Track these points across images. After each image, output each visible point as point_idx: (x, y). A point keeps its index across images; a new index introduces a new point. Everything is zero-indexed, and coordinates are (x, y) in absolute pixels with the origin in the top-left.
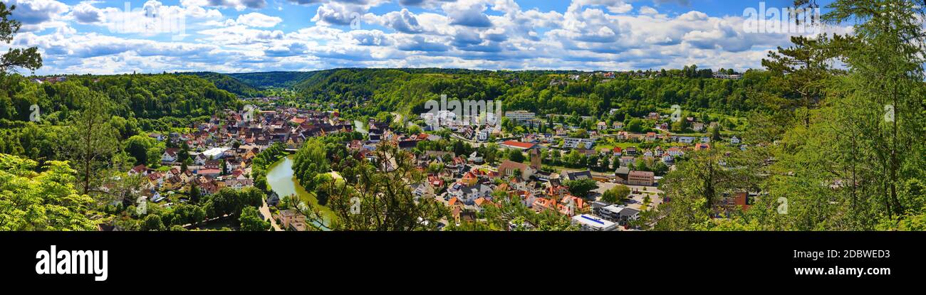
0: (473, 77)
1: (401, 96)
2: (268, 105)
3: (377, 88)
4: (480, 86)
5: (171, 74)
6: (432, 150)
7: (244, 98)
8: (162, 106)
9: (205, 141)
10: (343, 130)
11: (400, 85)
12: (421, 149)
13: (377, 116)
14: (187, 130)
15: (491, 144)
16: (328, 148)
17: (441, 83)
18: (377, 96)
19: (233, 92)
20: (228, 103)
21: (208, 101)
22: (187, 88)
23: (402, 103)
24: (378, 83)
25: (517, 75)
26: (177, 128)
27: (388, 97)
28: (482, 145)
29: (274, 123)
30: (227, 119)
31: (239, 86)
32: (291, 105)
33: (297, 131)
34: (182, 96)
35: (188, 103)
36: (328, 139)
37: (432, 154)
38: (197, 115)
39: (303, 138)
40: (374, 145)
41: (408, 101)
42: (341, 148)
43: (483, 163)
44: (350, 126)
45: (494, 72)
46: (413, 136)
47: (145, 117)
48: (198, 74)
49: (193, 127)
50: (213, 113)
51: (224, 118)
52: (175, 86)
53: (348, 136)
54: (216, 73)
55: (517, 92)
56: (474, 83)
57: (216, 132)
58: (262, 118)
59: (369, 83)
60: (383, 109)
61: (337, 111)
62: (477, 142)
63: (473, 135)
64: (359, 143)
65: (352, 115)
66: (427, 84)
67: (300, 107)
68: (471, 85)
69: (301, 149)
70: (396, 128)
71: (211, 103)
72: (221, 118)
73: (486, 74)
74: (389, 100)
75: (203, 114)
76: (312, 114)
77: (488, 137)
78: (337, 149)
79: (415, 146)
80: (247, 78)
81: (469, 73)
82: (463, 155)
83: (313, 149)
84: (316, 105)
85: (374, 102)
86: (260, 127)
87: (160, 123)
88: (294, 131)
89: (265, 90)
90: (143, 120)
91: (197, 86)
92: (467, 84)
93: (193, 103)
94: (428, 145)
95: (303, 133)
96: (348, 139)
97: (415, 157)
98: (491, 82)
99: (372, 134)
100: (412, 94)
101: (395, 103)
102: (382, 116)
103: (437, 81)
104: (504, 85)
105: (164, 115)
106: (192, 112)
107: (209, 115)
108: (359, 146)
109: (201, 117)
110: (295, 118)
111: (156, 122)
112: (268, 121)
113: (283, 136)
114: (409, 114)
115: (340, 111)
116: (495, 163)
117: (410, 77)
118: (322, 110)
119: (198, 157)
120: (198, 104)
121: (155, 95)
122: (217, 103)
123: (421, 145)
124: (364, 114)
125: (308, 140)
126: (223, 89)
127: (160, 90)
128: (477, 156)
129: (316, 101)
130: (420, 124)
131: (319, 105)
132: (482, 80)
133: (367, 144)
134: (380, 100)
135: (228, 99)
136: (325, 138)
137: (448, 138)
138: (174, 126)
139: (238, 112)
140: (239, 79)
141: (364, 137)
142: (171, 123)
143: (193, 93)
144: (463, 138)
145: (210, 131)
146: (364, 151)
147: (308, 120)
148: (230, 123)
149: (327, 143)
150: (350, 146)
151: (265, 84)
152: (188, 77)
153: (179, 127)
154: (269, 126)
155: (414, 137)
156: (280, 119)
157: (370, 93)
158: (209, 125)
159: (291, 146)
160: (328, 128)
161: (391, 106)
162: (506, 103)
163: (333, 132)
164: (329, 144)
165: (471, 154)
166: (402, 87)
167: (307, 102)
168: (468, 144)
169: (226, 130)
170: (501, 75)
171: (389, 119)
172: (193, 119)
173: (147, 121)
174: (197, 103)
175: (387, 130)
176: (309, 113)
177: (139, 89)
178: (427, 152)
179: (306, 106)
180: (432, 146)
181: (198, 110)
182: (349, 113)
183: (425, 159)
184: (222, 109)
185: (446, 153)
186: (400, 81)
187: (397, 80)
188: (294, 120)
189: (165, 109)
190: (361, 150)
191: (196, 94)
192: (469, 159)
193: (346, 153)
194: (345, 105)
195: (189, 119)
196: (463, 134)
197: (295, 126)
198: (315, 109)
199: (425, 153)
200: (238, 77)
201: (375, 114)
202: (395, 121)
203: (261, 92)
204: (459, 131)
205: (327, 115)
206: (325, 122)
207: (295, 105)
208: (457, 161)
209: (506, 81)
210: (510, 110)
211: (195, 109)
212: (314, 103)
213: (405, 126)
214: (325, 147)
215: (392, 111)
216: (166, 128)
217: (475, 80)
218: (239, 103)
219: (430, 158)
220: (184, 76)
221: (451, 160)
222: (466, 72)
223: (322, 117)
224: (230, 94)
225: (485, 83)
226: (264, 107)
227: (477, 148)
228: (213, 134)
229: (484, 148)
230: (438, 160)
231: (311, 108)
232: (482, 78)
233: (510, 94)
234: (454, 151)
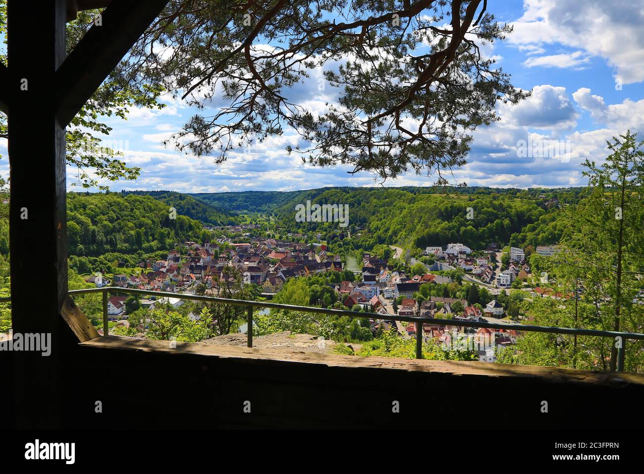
0: (495, 198)
1: (403, 225)
2: (241, 235)
3: (373, 214)
4: (504, 210)
5: (116, 194)
6: (439, 296)
7: (211, 227)
8: (104, 239)
9: (161, 285)
10: (332, 268)
11: (402, 209)
12: (426, 295)
13: (374, 251)
14: (138, 270)
15: (515, 291)
16: (313, 291)
17: (452, 207)
18: (374, 224)
19: (197, 219)
20: (190, 233)
21: (165, 230)
22: (137, 212)
23: (403, 233)
24: (376, 206)
25: (556, 194)
26: (125, 269)
27: (387, 225)
28: (504, 292)
29: (248, 259)
30: (190, 255)
31: (204, 211)
32: (269, 236)
33: (276, 270)
34: (131, 224)
35: (138, 234)
36: (313, 279)
37: (439, 301)
38: (150, 250)
39: (282, 279)
40: (368, 288)
41: (411, 231)
42: (328, 291)
43: (504, 316)
44: (340, 264)
45: (524, 191)
46: (416, 277)
47: (80, 255)
48: (153, 193)
49: (145, 267)
50: (172, 247)
51: (186, 253)
52: (122, 210)
53: (337, 276)
54: (176, 193)
55: (554, 219)
56: (494, 207)
57: (175, 273)
58: (233, 253)
59: (364, 207)
60: (381, 241)
61: (325, 243)
62: (497, 288)
63: (493, 278)
64: (350, 285)
65: (342, 249)
66: (435, 208)
67: (281, 238)
68: (490, 209)
69: (279, 293)
70: (396, 266)
71: (169, 234)
72: (182, 254)
73: (513, 193)
74: (388, 229)
75: (158, 249)
76: (295, 248)
77: (511, 281)
78: (323, 292)
79: (417, 289)
80: (215, 199)
81: (489, 193)
82: (477, 305)
83: (293, 292)
84: (300, 236)
85: (369, 232)
86: (230, 264)
87: (101, 263)
88: (271, 269)
89: (238, 215)
90: (77, 258)
91: (151, 210)
92: (486, 209)
93: (146, 234)
94: (434, 289)
95: (283, 272)
96: (337, 280)
97: (417, 304)
98: (518, 205)
99: (366, 273)
100: (416, 221)
101: (395, 233)
102: (379, 250)
103: (447, 204)
104: (535, 209)
105: (107, 251)
106: (144, 245)
107: (166, 249)
108: (351, 289)
109: (157, 253)
110: (273, 253)
111: (96, 261)
112: (241, 257)
113: (259, 277)
114: (412, 247)
115: (328, 243)
116: (520, 317)
117: (414, 198)
118: (306, 242)
119: (152, 307)
120: (153, 235)
121: (95, 223)
122: (177, 234)
123: (424, 288)
124: (357, 247)
125: (288, 281)
126: (185, 214)
127: (101, 216)
128: (497, 306)
129: (300, 231)
130: (425, 262)
131: (304, 235)
132: (507, 202)
133: (360, 286)
134: (377, 229)
135: (191, 228)
136: (309, 279)
137: (460, 280)
138: (121, 265)
139: (203, 245)
140: (205, 201)
141: (356, 277)
142: (116, 261)
143: (146, 221)
144: (479, 281)
145: (168, 271)
146: (355, 296)
147: (289, 255)
148: (193, 260)
149: (311, 284)
150: (339, 290)
151: (238, 207)
152: (139, 197)
153: (127, 267)
154: (241, 264)
155: (416, 279)
156: (255, 255)
157: (365, 220)
158: (166, 263)
159: (268, 290)
160: (314, 266)
161: (391, 237)
162: (538, 234)
163: (319, 271)
164: (313, 287)
165: (488, 303)
166: (405, 212)
167: (289, 232)
168: (484, 289)
169: (188, 270)
170: (532, 195)
171: (388, 254)
172: (145, 256)
173: (84, 259)
174: (150, 233)
175: (384, 268)
176: (291, 246)
177: (73, 214)
178: (433, 298)
179: (287, 237)
180: (439, 290)
181: (152, 244)
182: (340, 246)
183: (430, 308)
184: (183, 242)
185: (456, 301)
186: (402, 204)
187: (399, 203)
188: (272, 256)
189: (107, 243)
190: (352, 294)
191: (150, 222)
192: (485, 310)
193: (334, 299)
194: (335, 236)
195: (140, 255)
196: (479, 276)
197: (274, 263)
198: (298, 240)
199: (430, 300)
200: (204, 198)
201: (370, 248)
202: (394, 257)
203: (232, 219)
204: (474, 272)
205: (312, 249)
206: (310, 258)
207: (274, 236)
208: (469, 312)
209: (539, 204)
210: (544, 245)
211: (148, 241)
212: (297, 233)
213: (407, 263)
214: (309, 290)
215: (391, 244)
216: (109, 268)
217: (496, 202)
218: (204, 234)
219: (435, 306)
220: (134, 197)
221: (462, 310)
222: (487, 191)
223: (306, 251)
224: (193, 222)
225: (510, 207)
226: (236, 239)
227: (496, 296)
228: (171, 276)
229: (506, 295)
230: (445, 309)
231: (293, 240)
232: (506, 200)
233: (544, 221)
234: (466, 299)
